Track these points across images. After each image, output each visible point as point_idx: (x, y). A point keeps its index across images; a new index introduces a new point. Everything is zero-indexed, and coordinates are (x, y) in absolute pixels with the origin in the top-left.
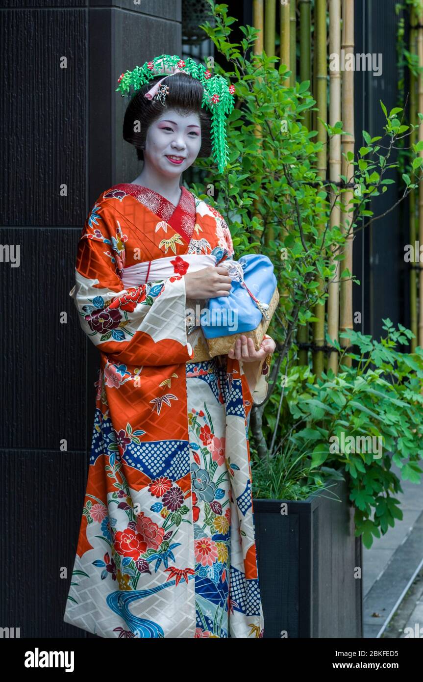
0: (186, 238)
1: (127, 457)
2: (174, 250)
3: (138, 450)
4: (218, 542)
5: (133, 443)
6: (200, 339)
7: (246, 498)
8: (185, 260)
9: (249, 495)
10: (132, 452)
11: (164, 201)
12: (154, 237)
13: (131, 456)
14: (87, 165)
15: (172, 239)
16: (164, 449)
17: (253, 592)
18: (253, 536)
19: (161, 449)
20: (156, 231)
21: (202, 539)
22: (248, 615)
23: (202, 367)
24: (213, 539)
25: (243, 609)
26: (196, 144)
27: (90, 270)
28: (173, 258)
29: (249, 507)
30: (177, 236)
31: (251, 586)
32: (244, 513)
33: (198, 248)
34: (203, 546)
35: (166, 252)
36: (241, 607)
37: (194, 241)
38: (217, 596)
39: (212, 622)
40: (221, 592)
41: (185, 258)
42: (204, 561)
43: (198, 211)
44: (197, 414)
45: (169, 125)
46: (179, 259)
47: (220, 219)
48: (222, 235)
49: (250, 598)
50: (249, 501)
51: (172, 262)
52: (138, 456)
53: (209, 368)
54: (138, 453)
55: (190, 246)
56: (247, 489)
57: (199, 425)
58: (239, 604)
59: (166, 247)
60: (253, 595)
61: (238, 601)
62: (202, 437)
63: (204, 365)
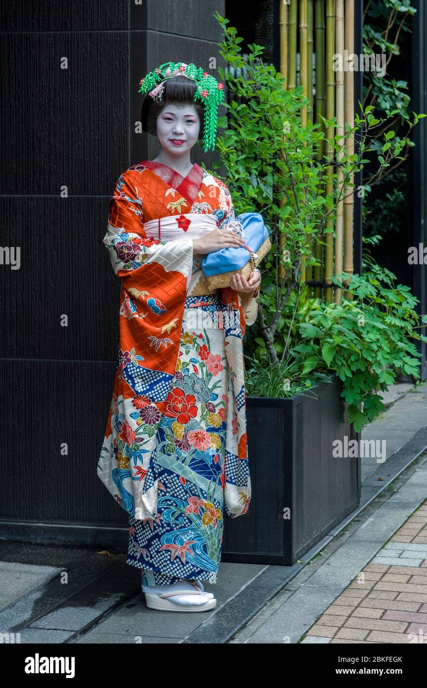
0: (190, 202)
1: (124, 372)
2: (180, 210)
3: (134, 370)
4: (211, 433)
5: (132, 363)
6: (201, 278)
7: (240, 398)
8: (187, 218)
9: (243, 396)
10: (129, 370)
11: (176, 174)
12: (164, 200)
13: (127, 372)
14: (129, 148)
15: (178, 202)
16: (152, 376)
17: (243, 469)
18: (245, 427)
19: (150, 376)
20: (166, 195)
21: (199, 430)
22: (239, 485)
23: (203, 300)
24: (207, 431)
25: (234, 481)
26: (194, 129)
27: (118, 221)
28: (178, 217)
29: (243, 405)
30: (182, 199)
31: (242, 464)
32: (239, 409)
33: (200, 209)
34: (200, 436)
35: (173, 212)
36: (232, 480)
37: (196, 204)
38: (210, 473)
39: (206, 493)
40: (214, 471)
41: (188, 216)
42: (200, 447)
43: (203, 182)
44: (197, 336)
45: (169, 116)
46: (182, 217)
47: (224, 188)
48: (225, 200)
49: (241, 473)
50: (242, 401)
51: (177, 220)
52: (132, 374)
53: (210, 301)
54: (133, 372)
55: (192, 207)
56: (242, 392)
57: (198, 345)
58: (231, 478)
59: (173, 208)
60: (243, 471)
61: (229, 476)
62: (200, 354)
63: (205, 298)
